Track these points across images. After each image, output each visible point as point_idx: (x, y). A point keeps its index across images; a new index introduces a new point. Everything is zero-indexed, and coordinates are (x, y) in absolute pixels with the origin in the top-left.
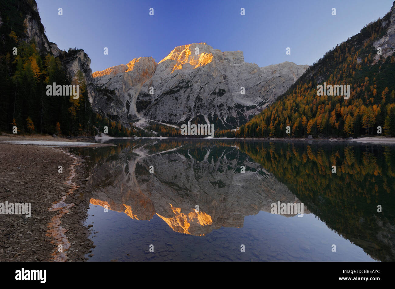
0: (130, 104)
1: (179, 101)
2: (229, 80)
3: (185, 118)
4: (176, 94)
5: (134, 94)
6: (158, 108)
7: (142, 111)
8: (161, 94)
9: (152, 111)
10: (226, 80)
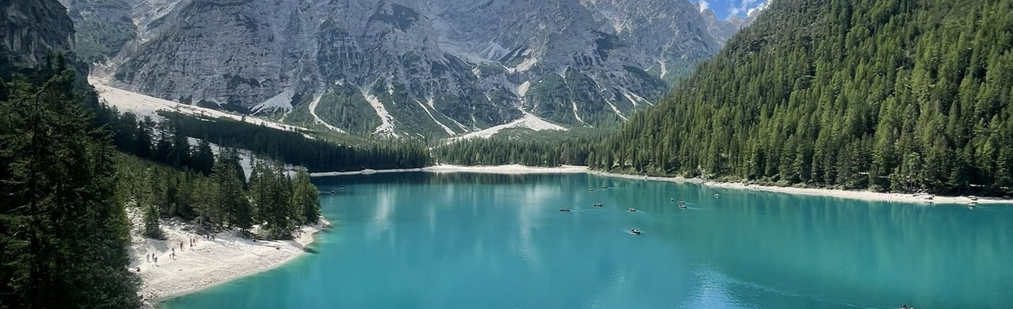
1: (262, 34)
3: (292, 94)
4: (247, 8)
6: (179, 53)
9: (152, 64)
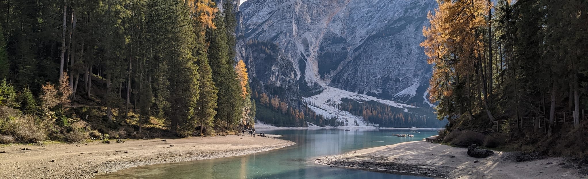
0: (306, 60)
1: (405, 51)
3: (418, 85)
4: (397, 36)
5: (313, 40)
6: (360, 66)
7: (330, 74)
8: (367, 37)
9: (348, 73)
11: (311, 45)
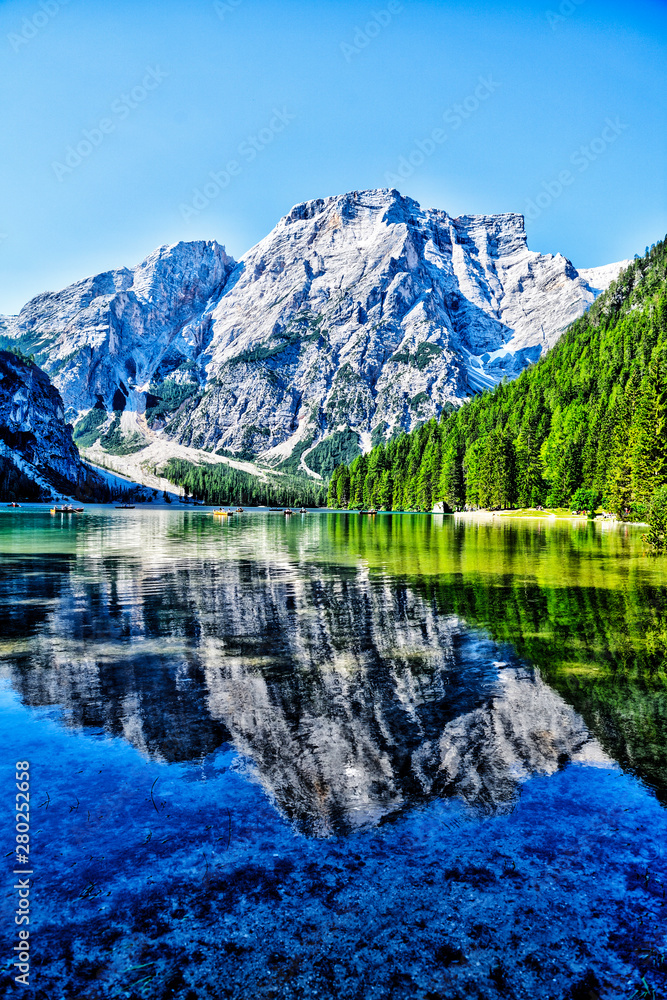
0: (127, 394)
2: (470, 314)
3: (297, 442)
4: (271, 362)
5: (145, 362)
7: (164, 419)
10: (460, 312)
11: (140, 370)
